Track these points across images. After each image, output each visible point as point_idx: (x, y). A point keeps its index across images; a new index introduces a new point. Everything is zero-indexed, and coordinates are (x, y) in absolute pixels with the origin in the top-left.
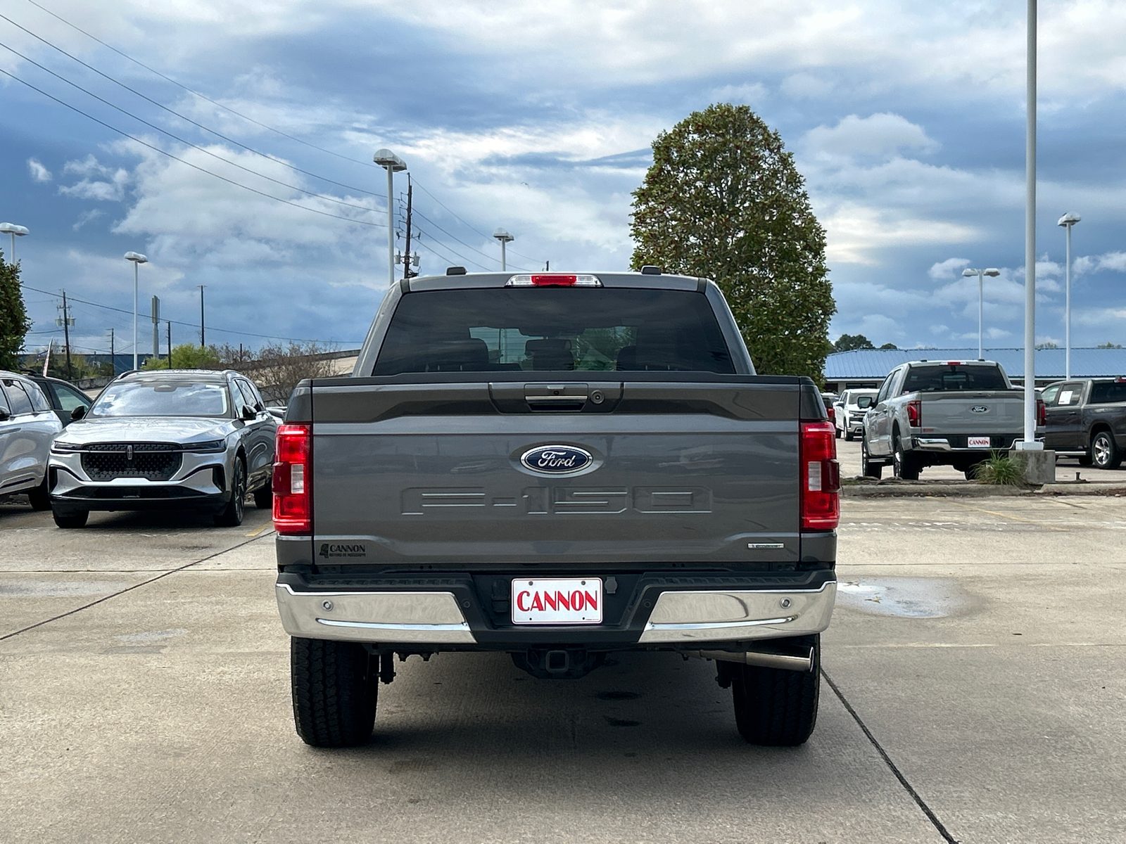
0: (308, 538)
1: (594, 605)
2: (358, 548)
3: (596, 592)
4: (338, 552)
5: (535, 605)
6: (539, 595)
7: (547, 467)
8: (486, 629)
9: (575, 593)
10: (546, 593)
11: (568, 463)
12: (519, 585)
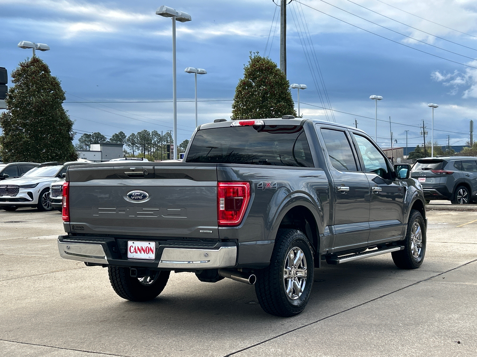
0: (69, 223)
1: (152, 252)
2: (82, 227)
3: (153, 247)
4: (77, 228)
5: (135, 251)
6: (136, 247)
7: (134, 199)
8: (111, 259)
9: (147, 247)
10: (138, 246)
11: (140, 197)
12: (130, 243)
